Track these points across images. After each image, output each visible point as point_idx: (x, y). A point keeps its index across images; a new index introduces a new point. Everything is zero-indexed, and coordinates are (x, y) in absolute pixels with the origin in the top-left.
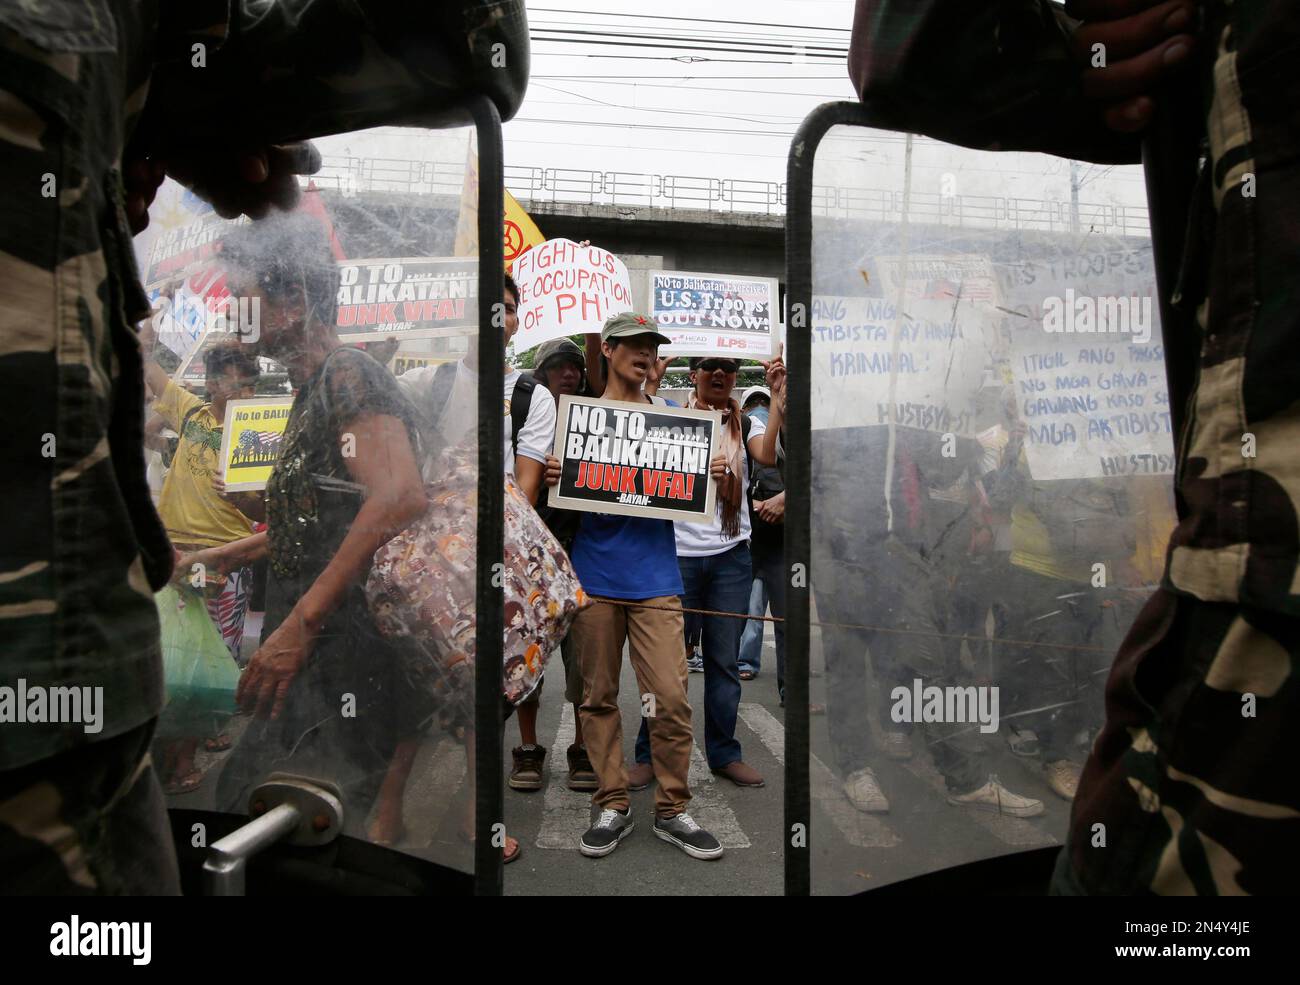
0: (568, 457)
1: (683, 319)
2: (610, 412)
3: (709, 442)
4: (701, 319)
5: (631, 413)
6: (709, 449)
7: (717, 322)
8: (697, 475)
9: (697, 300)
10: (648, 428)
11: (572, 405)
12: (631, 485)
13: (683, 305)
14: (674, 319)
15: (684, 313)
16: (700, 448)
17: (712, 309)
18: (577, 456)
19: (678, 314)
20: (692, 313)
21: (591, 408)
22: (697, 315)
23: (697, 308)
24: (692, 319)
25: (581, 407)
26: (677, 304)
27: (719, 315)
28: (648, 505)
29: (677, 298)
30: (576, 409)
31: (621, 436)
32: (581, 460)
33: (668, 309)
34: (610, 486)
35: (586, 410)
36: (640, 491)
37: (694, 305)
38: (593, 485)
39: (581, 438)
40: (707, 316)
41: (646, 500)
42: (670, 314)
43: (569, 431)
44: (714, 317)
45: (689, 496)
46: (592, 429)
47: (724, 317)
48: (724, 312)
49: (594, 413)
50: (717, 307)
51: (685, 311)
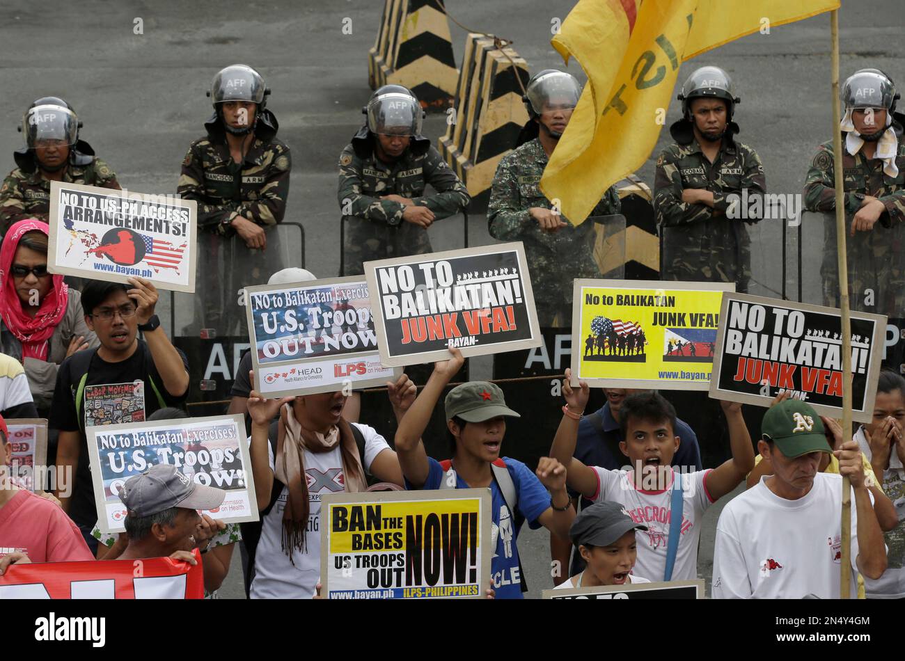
0: (387, 318)
1: (291, 348)
2: (415, 268)
3: (518, 272)
4: (312, 344)
5: (435, 263)
6: (519, 278)
7: (329, 345)
8: (515, 305)
9: (303, 318)
10: (455, 273)
11: (378, 270)
12: (454, 329)
13: (289, 329)
14: (282, 349)
15: (291, 339)
16: (511, 280)
17: (322, 328)
18: (397, 315)
19: (285, 342)
20: (301, 338)
21: (396, 268)
22: (305, 339)
23: (305, 330)
24: (302, 346)
25: (387, 269)
26: (282, 329)
27: (331, 335)
28: (476, 344)
29: (282, 321)
30: (382, 272)
31: (432, 287)
32: (401, 317)
33: (273, 337)
34: (435, 335)
35: (392, 271)
36: (465, 333)
37: (302, 327)
38: (420, 339)
39: (395, 299)
40: (318, 338)
41: (473, 340)
42: (274, 344)
43: (382, 295)
44: (326, 340)
45: (512, 326)
46: (403, 287)
47: (336, 336)
48: (336, 330)
49: (400, 271)
50: (327, 324)
51: (292, 336)
